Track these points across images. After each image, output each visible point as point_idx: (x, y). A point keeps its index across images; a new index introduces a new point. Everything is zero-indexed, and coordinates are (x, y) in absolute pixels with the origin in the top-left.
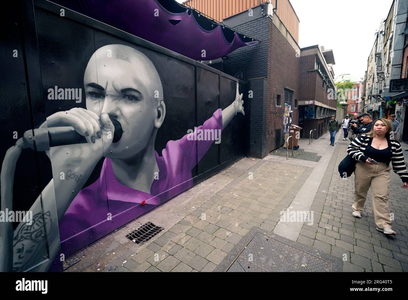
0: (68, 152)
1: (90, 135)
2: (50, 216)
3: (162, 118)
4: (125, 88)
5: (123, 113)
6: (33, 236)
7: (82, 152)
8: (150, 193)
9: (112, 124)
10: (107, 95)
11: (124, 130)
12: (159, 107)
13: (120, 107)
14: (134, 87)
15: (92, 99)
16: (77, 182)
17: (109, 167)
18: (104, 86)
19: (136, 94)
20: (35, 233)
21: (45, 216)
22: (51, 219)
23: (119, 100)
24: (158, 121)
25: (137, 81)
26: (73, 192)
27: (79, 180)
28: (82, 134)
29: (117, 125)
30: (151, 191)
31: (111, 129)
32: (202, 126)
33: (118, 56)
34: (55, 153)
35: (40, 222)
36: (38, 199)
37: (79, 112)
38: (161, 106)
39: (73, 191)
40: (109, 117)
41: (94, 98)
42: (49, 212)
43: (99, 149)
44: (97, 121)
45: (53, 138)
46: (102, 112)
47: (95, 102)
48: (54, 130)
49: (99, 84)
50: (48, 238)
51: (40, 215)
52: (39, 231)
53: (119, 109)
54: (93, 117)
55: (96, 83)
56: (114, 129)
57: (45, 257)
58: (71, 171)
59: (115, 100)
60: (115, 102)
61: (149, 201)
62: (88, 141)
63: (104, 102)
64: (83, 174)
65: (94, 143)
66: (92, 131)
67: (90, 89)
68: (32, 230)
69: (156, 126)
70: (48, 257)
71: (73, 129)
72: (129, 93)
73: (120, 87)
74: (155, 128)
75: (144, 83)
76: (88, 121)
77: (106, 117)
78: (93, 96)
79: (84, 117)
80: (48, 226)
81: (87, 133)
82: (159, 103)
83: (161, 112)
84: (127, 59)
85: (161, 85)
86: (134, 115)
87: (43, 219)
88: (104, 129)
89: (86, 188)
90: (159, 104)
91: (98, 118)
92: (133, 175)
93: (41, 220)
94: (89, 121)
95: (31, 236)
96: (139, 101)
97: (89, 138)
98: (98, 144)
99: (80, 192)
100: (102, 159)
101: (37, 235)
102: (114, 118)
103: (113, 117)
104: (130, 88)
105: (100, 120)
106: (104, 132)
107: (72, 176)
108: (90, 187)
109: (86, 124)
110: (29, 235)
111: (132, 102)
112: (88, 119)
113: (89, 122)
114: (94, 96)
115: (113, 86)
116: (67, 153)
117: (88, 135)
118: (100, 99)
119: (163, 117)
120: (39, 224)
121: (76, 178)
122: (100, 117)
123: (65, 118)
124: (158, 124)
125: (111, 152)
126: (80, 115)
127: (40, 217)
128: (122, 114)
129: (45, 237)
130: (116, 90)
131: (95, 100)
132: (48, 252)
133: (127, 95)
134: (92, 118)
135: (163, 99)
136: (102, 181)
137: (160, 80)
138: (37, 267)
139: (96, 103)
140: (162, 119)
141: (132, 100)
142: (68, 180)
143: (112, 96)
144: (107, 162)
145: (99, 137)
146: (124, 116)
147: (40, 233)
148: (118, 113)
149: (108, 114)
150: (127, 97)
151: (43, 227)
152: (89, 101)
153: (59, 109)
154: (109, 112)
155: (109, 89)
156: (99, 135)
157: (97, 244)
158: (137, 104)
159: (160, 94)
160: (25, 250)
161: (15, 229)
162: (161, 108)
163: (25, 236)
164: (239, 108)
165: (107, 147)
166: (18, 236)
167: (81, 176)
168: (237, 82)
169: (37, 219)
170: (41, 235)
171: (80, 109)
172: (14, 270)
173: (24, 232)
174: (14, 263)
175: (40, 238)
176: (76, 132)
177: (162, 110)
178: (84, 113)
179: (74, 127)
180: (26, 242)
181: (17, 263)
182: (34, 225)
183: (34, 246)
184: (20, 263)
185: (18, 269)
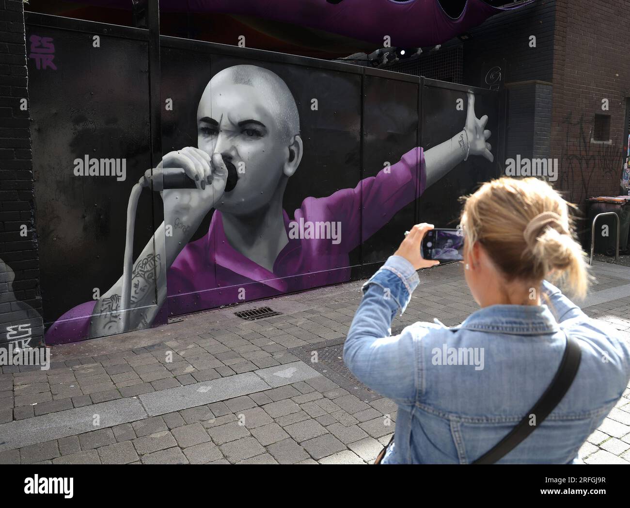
0: (177, 197)
1: (200, 179)
2: (160, 259)
3: (297, 161)
4: (243, 120)
5: (240, 154)
6: (146, 275)
7: (191, 199)
8: (272, 272)
9: (225, 167)
10: (221, 131)
11: (239, 175)
12: (293, 145)
13: (235, 145)
14: (256, 117)
15: (204, 136)
16: (185, 232)
17: (218, 222)
18: (218, 120)
19: (258, 128)
20: (148, 273)
21: (156, 259)
22: (160, 263)
23: (236, 136)
24: (289, 165)
25: (260, 110)
26: (180, 244)
28: (192, 178)
30: (275, 268)
31: (224, 173)
32: (375, 178)
33: (237, 80)
34: (167, 195)
35: (151, 262)
36: (151, 240)
37: (190, 152)
38: (296, 143)
40: (223, 159)
41: (206, 135)
42: (159, 255)
43: (209, 197)
44: (208, 163)
45: (166, 180)
46: (215, 152)
47: (207, 139)
49: (213, 118)
50: (157, 282)
51: (152, 257)
52: (150, 272)
53: (234, 148)
54: (205, 158)
55: (210, 116)
56: (227, 174)
57: (153, 301)
58: (179, 219)
59: (230, 136)
60: (230, 139)
61: (270, 282)
62: (197, 187)
63: (217, 140)
64: (190, 225)
65: (204, 189)
66: (202, 175)
67: (202, 125)
68: (145, 270)
69: (285, 173)
70: (156, 304)
71: (183, 171)
72: (248, 127)
73: (237, 120)
74: (284, 175)
75: (270, 111)
76: (199, 163)
77: (218, 158)
78: (205, 133)
79: (195, 159)
80: (158, 269)
81: (197, 177)
82: (293, 138)
83: (296, 152)
84: (248, 82)
85: (296, 111)
86: (254, 156)
87: (154, 261)
88: (215, 173)
89: (193, 243)
90: (292, 141)
91: (210, 159)
92: (250, 240)
93: (153, 263)
94: (200, 162)
95: (144, 275)
96: (262, 136)
97: (198, 183)
98: (208, 191)
99: (187, 245)
101: (149, 276)
102: (229, 160)
103: (227, 158)
104: (250, 120)
105: (212, 162)
106: (215, 177)
107: (180, 225)
108: (196, 243)
109: (196, 165)
110: (143, 273)
111: (252, 138)
112: (199, 161)
113: (200, 164)
114: (207, 132)
115: (229, 119)
116: (177, 198)
117: (198, 180)
118: (213, 136)
119: (298, 160)
120: (151, 265)
121: (184, 228)
122: (212, 158)
123: (177, 159)
124: (290, 170)
125: (223, 204)
126: (190, 155)
127: (152, 258)
128: (238, 154)
129: (155, 280)
130: (232, 123)
131: (207, 137)
132: (156, 297)
133: (246, 130)
134: (204, 160)
135: (299, 133)
136: (210, 237)
137: (295, 104)
138: (148, 308)
139: (208, 142)
140: (296, 164)
141: (252, 135)
142: (176, 228)
143: (227, 131)
144: (217, 215)
145: (210, 183)
146: (240, 157)
147: (151, 275)
148: (233, 153)
149: (221, 154)
150: (246, 132)
151: (154, 270)
152: (201, 139)
154: (222, 152)
155: (224, 124)
156: (209, 180)
157: (200, 314)
158: (259, 140)
159: (294, 126)
160: (139, 287)
161: (134, 263)
162: (295, 146)
163: (140, 272)
164: (475, 145)
165: (218, 196)
166: (135, 270)
167: (188, 227)
168: (469, 93)
169: (149, 259)
170: (152, 277)
171: (192, 149)
172: (131, 302)
173: (140, 268)
174: (132, 295)
175: (151, 280)
176: (186, 175)
177: (297, 149)
178: (195, 152)
179: (185, 170)
180: (140, 279)
181: (133, 297)
182: (148, 265)
183: (146, 286)
184: (136, 298)
185: (134, 302)
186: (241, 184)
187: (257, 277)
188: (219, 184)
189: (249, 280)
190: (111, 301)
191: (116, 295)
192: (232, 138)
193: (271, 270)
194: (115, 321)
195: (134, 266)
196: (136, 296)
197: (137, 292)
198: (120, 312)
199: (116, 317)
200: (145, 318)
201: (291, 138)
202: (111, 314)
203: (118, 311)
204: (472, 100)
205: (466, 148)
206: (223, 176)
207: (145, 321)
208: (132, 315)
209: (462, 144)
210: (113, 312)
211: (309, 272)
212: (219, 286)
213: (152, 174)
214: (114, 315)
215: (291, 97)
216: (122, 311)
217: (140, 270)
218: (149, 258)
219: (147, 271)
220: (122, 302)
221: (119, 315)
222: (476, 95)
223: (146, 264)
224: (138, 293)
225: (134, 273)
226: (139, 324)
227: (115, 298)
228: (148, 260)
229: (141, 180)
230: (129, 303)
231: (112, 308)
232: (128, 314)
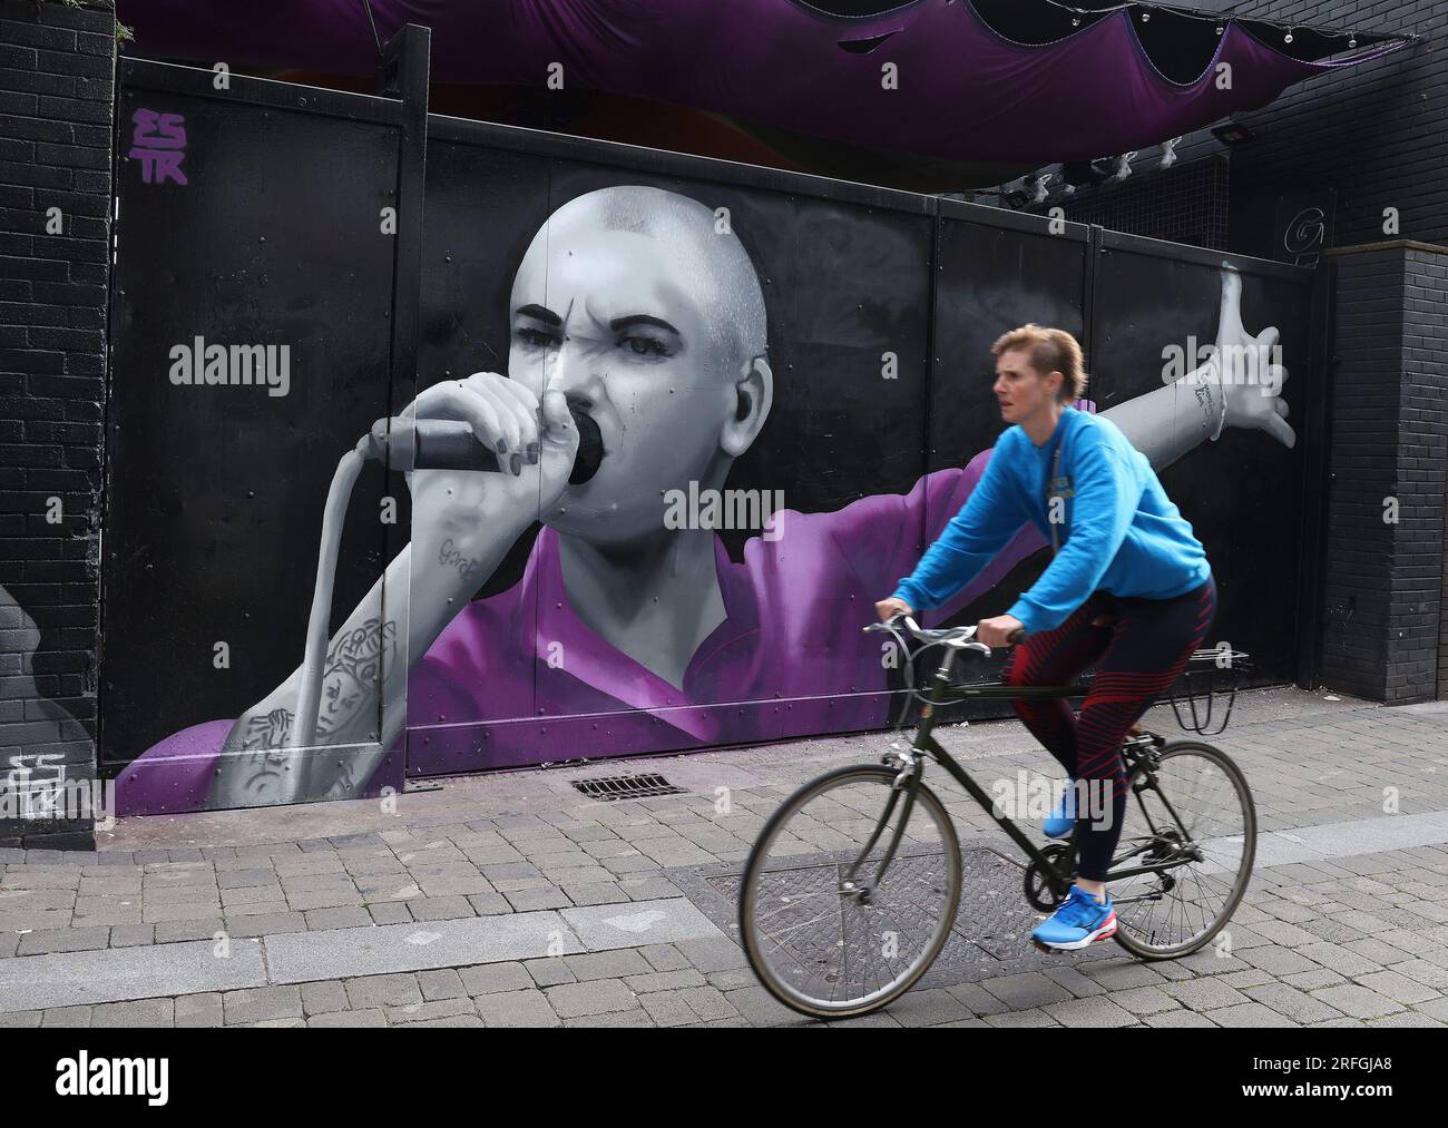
0: (451, 489)
1: (509, 450)
2: (394, 633)
3: (756, 420)
4: (623, 316)
5: (611, 397)
6: (359, 669)
7: (483, 495)
8: (681, 689)
9: (572, 425)
10: (568, 339)
11: (608, 446)
12: (747, 380)
13: (602, 374)
14: (657, 310)
15: (525, 349)
16: (464, 576)
17: (550, 556)
18: (561, 313)
19: (660, 335)
20: (363, 665)
21: (386, 632)
22: (395, 643)
23: (605, 352)
24: (736, 430)
25: (666, 292)
26: (449, 602)
27: (467, 572)
28: (490, 447)
29: (589, 429)
30: (688, 681)
31: (570, 439)
32: (961, 471)
33: (614, 220)
34: (424, 485)
35: (373, 640)
36: (377, 586)
37: (489, 384)
38: (755, 377)
39: (451, 599)
40: (568, 405)
41: (531, 347)
42: (392, 622)
43: (528, 496)
44: (530, 413)
45: (424, 447)
46: (549, 388)
47: (532, 357)
48: (429, 427)
49: (549, 307)
50: (385, 686)
51: (376, 626)
52: (370, 663)
53: (598, 381)
54: (523, 401)
55: (542, 304)
56: (576, 442)
57: (373, 734)
58: (451, 542)
59: (590, 351)
60: (589, 358)
61: (673, 714)
62: (501, 468)
63: (556, 358)
64: (478, 558)
65: (518, 475)
66: (515, 443)
67: (522, 323)
68: (358, 657)
69: (725, 448)
70: (379, 740)
71: (469, 429)
73: (610, 313)
74: (721, 452)
75: (693, 297)
76: (508, 411)
77: (557, 404)
78: (529, 341)
79: (499, 400)
80: (388, 656)
81: (502, 445)
82: (748, 363)
83: (754, 398)
84: (640, 227)
85: (760, 300)
86: (647, 403)
87: (382, 636)
88: (547, 438)
89: (482, 601)
90: (746, 370)
91: (538, 405)
92: (628, 604)
93: (378, 641)
94: (512, 409)
95: (354, 668)
96: (670, 356)
97: (505, 459)
98: (528, 480)
99: (466, 607)
100: (535, 527)
101: (366, 672)
102: (583, 409)
103: (579, 405)
104: (640, 316)
105: (541, 411)
106: (548, 448)
107: (454, 558)
108: (490, 602)
109: (501, 417)
110: (352, 664)
111: (643, 359)
112: (509, 407)
113: (511, 414)
114: (532, 341)
115: (588, 312)
116: (450, 492)
117: (504, 452)
118: (547, 350)
119: (759, 416)
121: (462, 566)
122: (542, 401)
123: (456, 400)
124: (737, 441)
125: (562, 513)
126: (489, 392)
127: (376, 630)
128: (606, 397)
129: (380, 683)
130: (595, 321)
131: (533, 351)
132: (380, 725)
133: (630, 338)
134: (520, 404)
135: (764, 352)
136: (527, 592)
137: (756, 283)
138: (357, 749)
139: (534, 362)
140: (754, 425)
141: (643, 353)
142: (442, 563)
143: (582, 340)
144: (546, 538)
145: (533, 460)
146: (612, 405)
147: (370, 669)
148: (595, 393)
149: (565, 393)
151: (378, 659)
152: (517, 355)
153: (446, 376)
154: (567, 388)
155: (576, 323)
156: (532, 454)
157: (490, 777)
158: (660, 365)
159: (753, 336)
160: (341, 696)
161: (331, 638)
162: (753, 383)
163: (345, 662)
164: (1243, 403)
165: (549, 493)
166: (333, 655)
167: (474, 562)
168: (1226, 270)
169: (368, 632)
170: (373, 675)
171: (493, 377)
172: (318, 730)
173: (344, 652)
174: (320, 715)
175: (369, 683)
176: (476, 440)
177: (757, 390)
178: (501, 386)
179: (474, 425)
180: (345, 678)
181: (324, 719)
182: (364, 645)
183: (356, 695)
184: (330, 722)
185: (324, 733)
186: (610, 468)
187: (641, 700)
188: (557, 463)
189: (620, 704)
190: (269, 724)
191: (282, 710)
192: (594, 356)
193: (678, 684)
194: (274, 774)
195: (332, 645)
196: (331, 717)
197: (334, 708)
198: (290, 753)
199: (278, 763)
200: (349, 771)
201: (741, 365)
202: (267, 755)
203: (284, 750)
204: (1232, 288)
205: (1216, 408)
206: (566, 445)
207: (348, 780)
208: (316, 763)
209: (1204, 398)
210: (272, 751)
211: (777, 697)
212: (541, 714)
213: (388, 431)
214: (275, 758)
215: (748, 265)
216: (294, 751)
217: (346, 656)
218: (368, 628)
219: (362, 660)
220: (297, 729)
221: (285, 760)
222: (1243, 274)
223: (360, 641)
224: (335, 711)
225: (329, 660)
226: (332, 785)
227: (281, 717)
228: (365, 633)
229: (363, 443)
230: (312, 733)
231: (270, 741)
232: (308, 759)
